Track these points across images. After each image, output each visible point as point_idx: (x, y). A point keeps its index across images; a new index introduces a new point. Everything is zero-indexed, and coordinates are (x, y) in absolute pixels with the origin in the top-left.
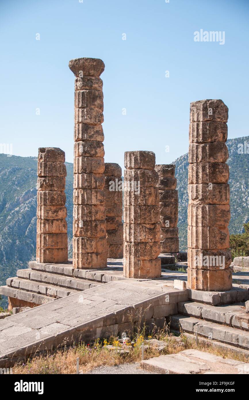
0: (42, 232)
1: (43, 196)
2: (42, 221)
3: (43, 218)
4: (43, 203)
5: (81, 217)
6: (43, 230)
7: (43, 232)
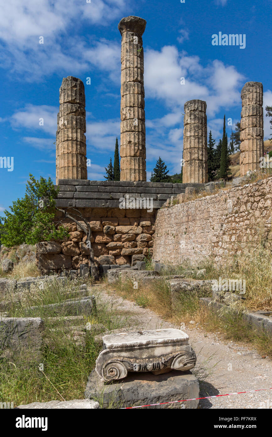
0: (78, 152)
1: (78, 121)
2: (79, 143)
3: (79, 140)
4: (78, 127)
5: (141, 142)
6: (79, 151)
7: (80, 152)
